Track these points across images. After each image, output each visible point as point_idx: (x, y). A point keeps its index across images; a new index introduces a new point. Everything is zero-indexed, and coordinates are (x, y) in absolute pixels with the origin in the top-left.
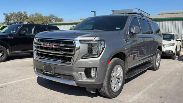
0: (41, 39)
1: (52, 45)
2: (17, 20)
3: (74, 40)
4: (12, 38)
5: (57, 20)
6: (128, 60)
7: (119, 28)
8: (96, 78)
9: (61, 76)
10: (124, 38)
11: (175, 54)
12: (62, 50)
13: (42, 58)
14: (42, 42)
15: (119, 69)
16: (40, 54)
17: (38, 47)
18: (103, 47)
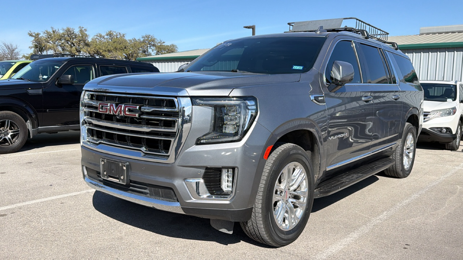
0: (100, 94)
1: (123, 110)
2: (63, 50)
3: (176, 97)
4: (40, 91)
5: (160, 49)
6: (321, 151)
7: (300, 68)
8: (233, 195)
9: (145, 189)
10: (312, 93)
11: (458, 136)
12: (148, 123)
13: (100, 143)
14: (100, 102)
15: (297, 171)
16: (95, 133)
17: (90, 114)
18: (252, 115)
